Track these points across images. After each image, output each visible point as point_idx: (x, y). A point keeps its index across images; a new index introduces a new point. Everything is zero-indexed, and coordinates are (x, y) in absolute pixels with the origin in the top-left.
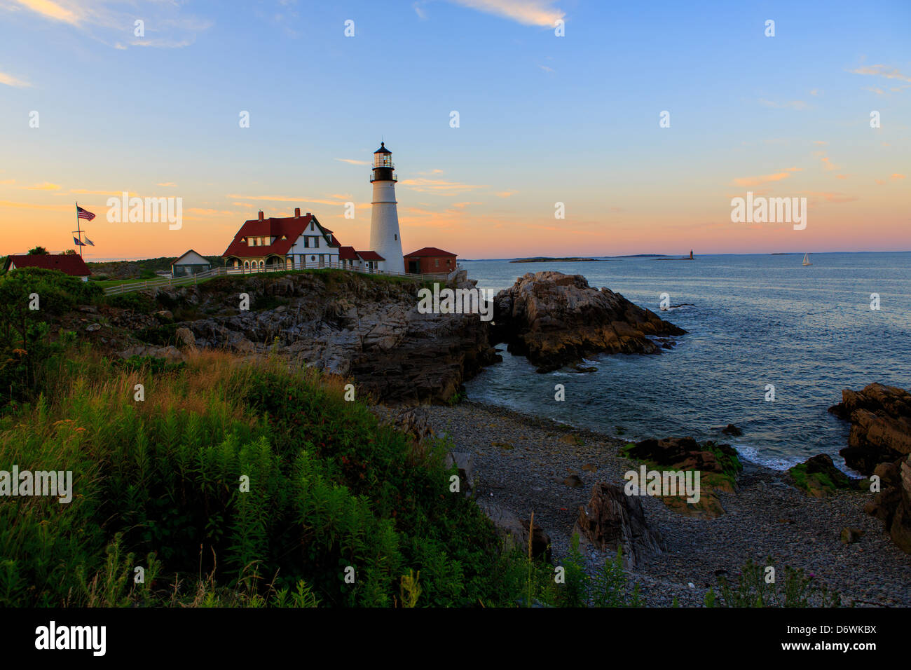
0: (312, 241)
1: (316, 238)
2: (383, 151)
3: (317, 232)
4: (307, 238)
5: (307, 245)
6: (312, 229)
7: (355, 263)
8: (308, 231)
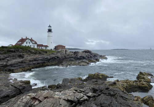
0: (28, 43)
1: (29, 42)
2: (50, 26)
3: (29, 41)
4: (27, 42)
5: (27, 43)
6: (28, 40)
7: (42, 47)
8: (27, 41)
